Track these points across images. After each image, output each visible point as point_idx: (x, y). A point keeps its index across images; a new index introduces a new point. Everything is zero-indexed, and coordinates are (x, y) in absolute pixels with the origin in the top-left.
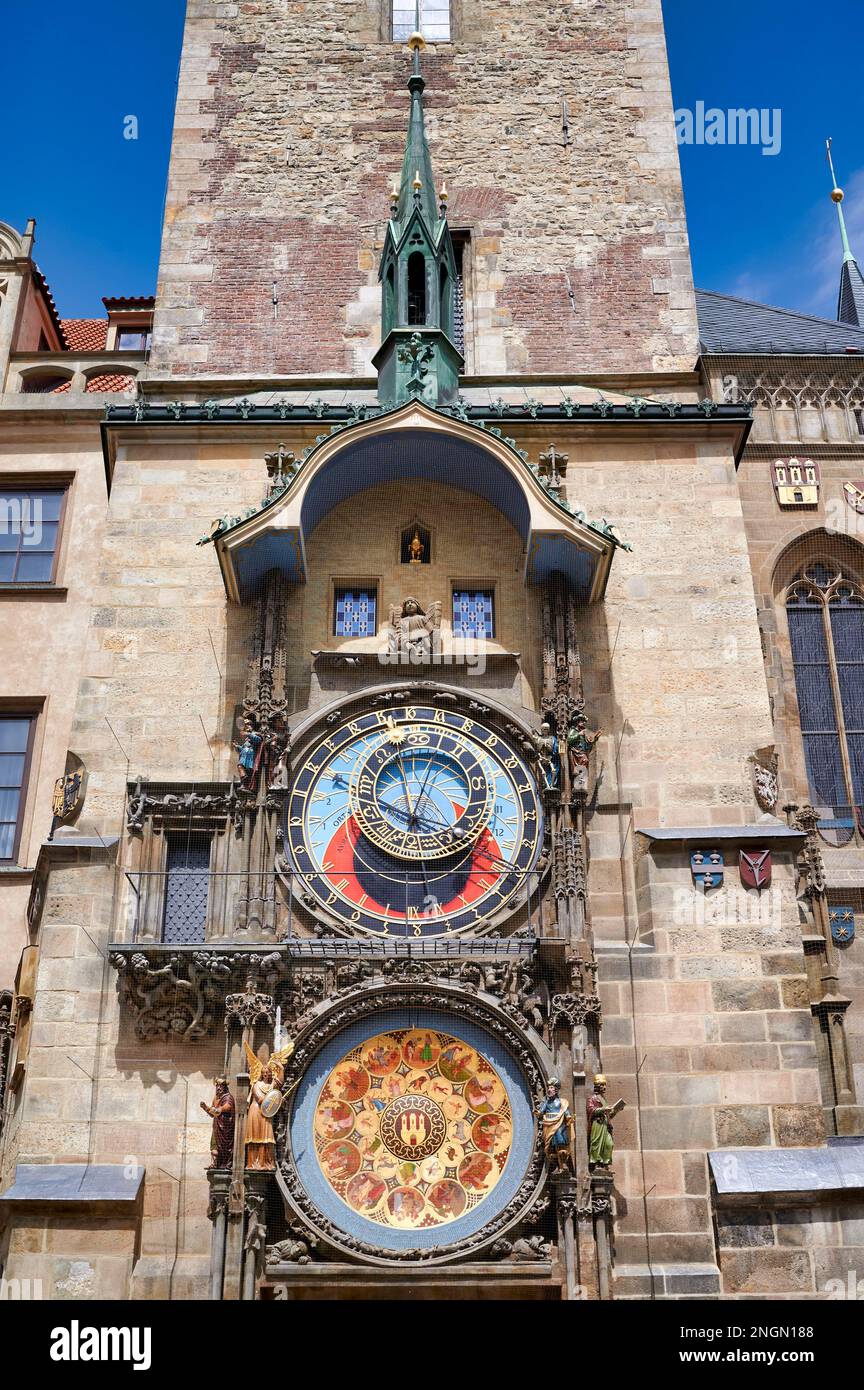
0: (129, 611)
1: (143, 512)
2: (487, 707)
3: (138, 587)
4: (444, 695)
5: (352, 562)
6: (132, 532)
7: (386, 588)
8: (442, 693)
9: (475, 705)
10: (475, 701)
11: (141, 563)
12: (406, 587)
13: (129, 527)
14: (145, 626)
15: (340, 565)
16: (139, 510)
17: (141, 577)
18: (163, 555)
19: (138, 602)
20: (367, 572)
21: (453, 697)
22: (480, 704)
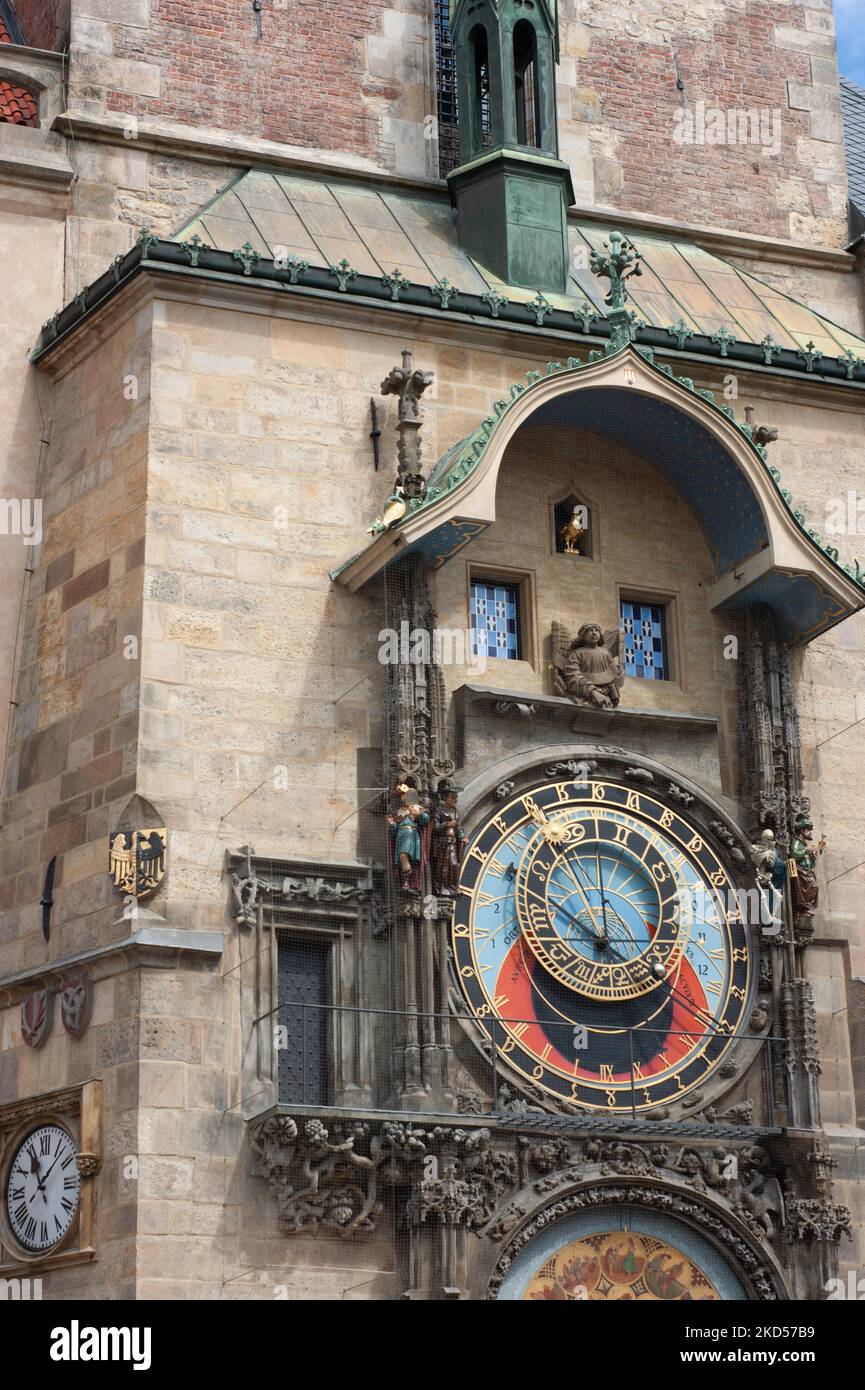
0: (198, 580)
1: (201, 420)
2: (691, 795)
3: (207, 544)
4: (639, 771)
5: (494, 544)
6: (190, 451)
7: (541, 591)
8: (636, 767)
9: (677, 790)
10: (676, 785)
11: (207, 504)
12: (564, 592)
13: (184, 441)
14: (223, 607)
15: (481, 548)
16: (195, 415)
17: (209, 527)
18: (237, 496)
19: (209, 568)
20: (514, 563)
21: (649, 775)
22: (683, 790)
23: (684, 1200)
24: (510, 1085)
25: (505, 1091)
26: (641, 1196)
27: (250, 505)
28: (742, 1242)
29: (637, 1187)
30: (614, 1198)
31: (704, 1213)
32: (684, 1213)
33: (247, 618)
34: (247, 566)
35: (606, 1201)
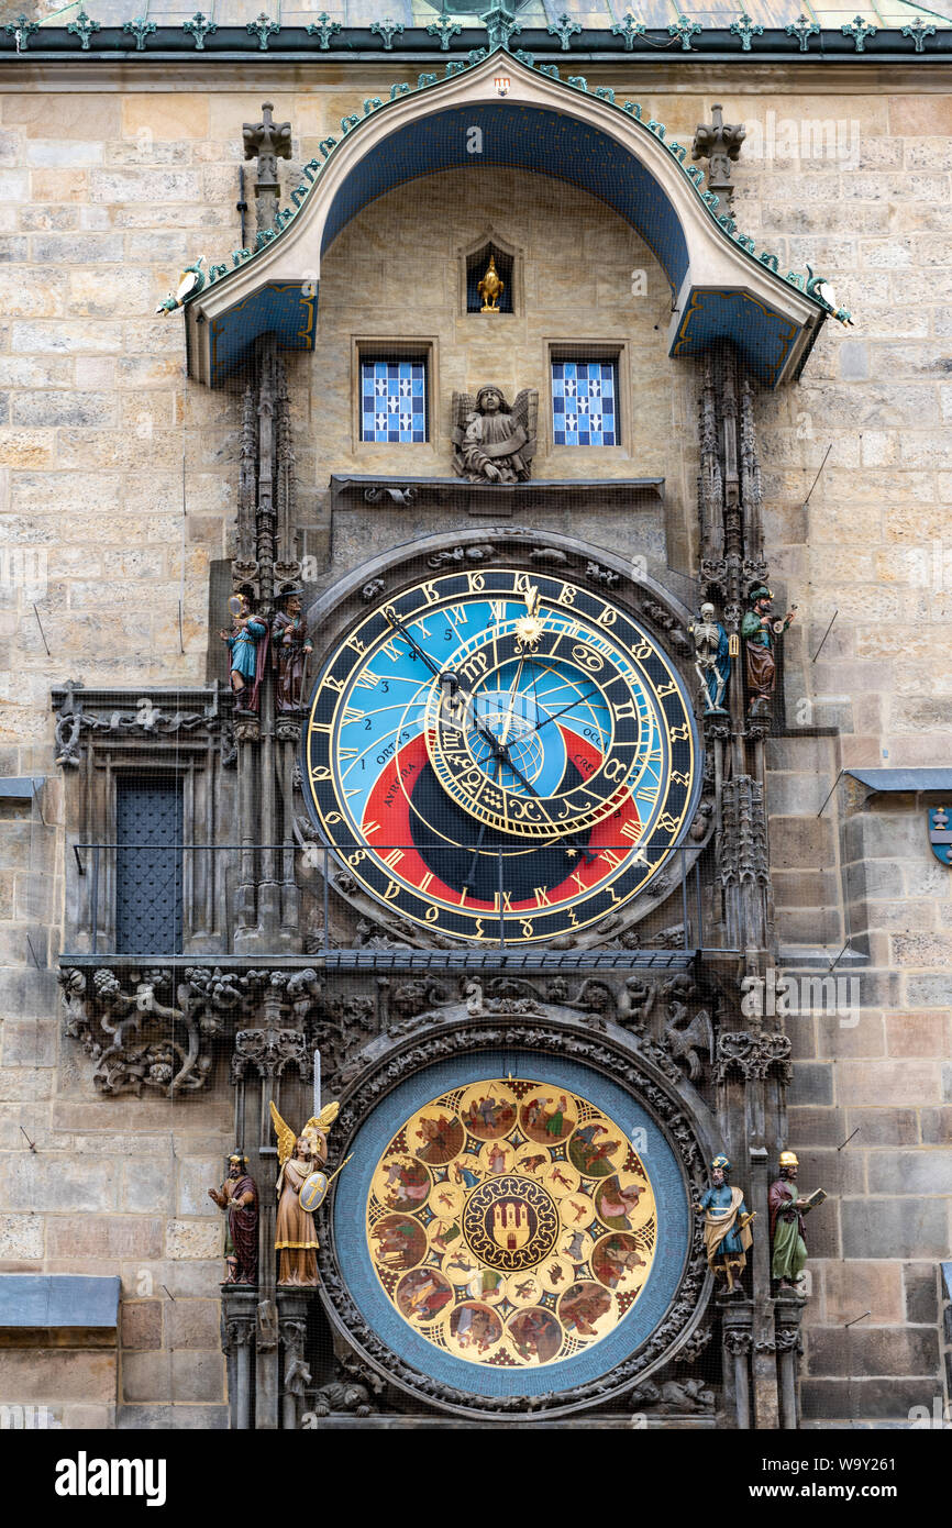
0: (29, 397)
2: (614, 573)
3: (40, 355)
4: (546, 551)
5: (387, 314)
6: (21, 254)
8: (542, 548)
9: (596, 569)
10: (595, 563)
11: (42, 312)
13: (15, 245)
15: (368, 320)
16: (29, 215)
17: (43, 337)
18: (76, 298)
19: (42, 382)
20: (412, 331)
21: (560, 555)
22: (603, 568)
23: (578, 1039)
24: (368, 920)
25: (362, 927)
26: (523, 1037)
27: (92, 307)
28: (653, 1084)
29: (516, 1027)
30: (489, 1042)
31: (605, 1052)
32: (579, 1054)
33: (84, 431)
34: (86, 375)
35: (477, 1044)
